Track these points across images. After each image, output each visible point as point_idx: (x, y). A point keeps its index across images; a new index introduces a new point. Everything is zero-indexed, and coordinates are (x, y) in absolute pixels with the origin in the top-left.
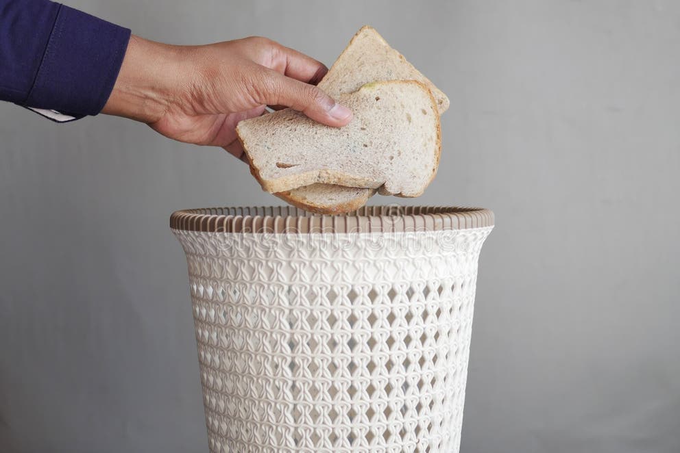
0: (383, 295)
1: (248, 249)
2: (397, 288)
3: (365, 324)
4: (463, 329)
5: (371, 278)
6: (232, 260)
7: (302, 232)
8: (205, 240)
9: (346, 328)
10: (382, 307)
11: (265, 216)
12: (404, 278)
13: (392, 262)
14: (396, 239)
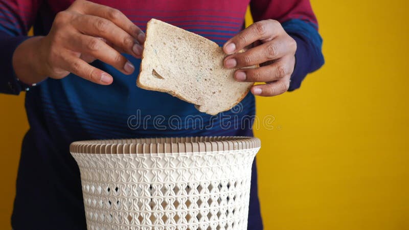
0: (194, 189)
1: (114, 163)
2: (202, 185)
3: (183, 206)
4: (242, 208)
5: (186, 179)
6: (106, 170)
7: (145, 153)
8: (89, 158)
9: (173, 209)
10: (194, 196)
11: (118, 143)
12: (206, 179)
13: (199, 169)
14: (201, 156)
